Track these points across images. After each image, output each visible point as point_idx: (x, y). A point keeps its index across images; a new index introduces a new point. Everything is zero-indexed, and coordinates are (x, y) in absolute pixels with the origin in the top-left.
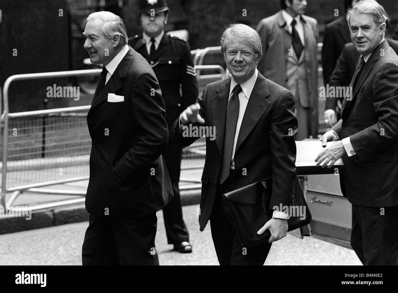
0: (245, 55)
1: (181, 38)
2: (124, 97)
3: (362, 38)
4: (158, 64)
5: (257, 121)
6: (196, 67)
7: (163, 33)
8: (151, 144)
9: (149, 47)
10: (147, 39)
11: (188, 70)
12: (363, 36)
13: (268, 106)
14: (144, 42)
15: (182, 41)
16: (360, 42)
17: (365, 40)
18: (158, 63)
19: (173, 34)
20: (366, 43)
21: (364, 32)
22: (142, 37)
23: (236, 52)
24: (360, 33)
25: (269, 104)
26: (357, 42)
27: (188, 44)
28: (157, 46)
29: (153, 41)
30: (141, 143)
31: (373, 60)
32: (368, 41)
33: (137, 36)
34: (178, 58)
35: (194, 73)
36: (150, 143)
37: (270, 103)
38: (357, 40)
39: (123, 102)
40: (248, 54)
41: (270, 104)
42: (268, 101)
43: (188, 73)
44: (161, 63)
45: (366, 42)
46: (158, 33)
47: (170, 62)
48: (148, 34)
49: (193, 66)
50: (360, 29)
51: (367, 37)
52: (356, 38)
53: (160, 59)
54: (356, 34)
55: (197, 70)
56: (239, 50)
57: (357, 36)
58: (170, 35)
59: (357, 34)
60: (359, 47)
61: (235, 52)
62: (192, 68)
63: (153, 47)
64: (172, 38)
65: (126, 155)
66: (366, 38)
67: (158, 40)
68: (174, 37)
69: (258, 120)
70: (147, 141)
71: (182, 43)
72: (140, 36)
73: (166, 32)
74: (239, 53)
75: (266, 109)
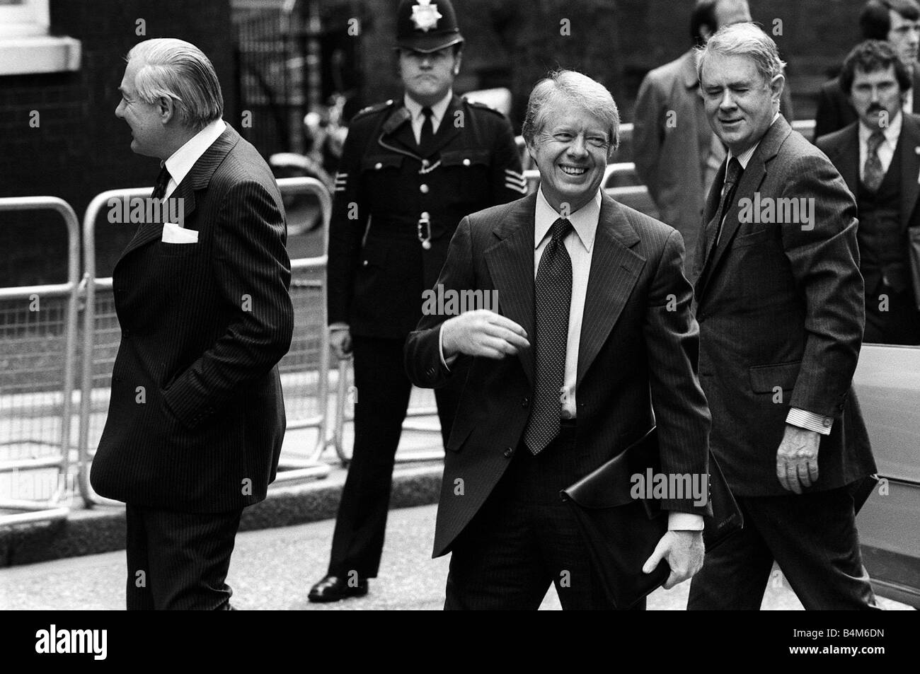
0: (592, 144)
1: (492, 107)
2: (198, 232)
3: (734, 109)
4: (438, 166)
5: (622, 303)
6: (527, 174)
7: (450, 95)
8: (247, 341)
9: (417, 128)
10: (413, 109)
11: (509, 179)
12: (734, 105)
13: (641, 268)
14: (407, 115)
15: (495, 112)
16: (728, 119)
17: (739, 114)
18: (438, 163)
19: (473, 98)
20: (743, 122)
21: (737, 97)
22: (402, 104)
23: (573, 135)
24: (727, 100)
25: (643, 264)
26: (720, 120)
27: (508, 120)
28: (436, 125)
29: (427, 112)
30: (230, 338)
31: (762, 158)
32: (748, 117)
33: (390, 102)
34: (486, 153)
35: (522, 188)
36: (247, 339)
37: (645, 260)
38: (720, 115)
39: (194, 244)
40: (598, 143)
41: (646, 262)
42: (638, 256)
43: (509, 186)
44: (446, 164)
45: (743, 118)
46: (440, 96)
47: (467, 162)
48: (417, 97)
49: (520, 172)
50: (727, 92)
51: (744, 106)
52: (719, 111)
53: (442, 156)
54: (718, 101)
55: (529, 180)
56: (580, 131)
57: (721, 106)
58: (466, 99)
59: (721, 102)
60: (726, 132)
61: (569, 135)
62: (518, 175)
63: (427, 126)
64: (471, 105)
65: (197, 366)
66: (743, 110)
67: (439, 111)
68: (476, 103)
69: (625, 302)
70: (241, 334)
71: (496, 117)
72: (397, 102)
73: (458, 93)
74: (580, 139)
75: (640, 275)
